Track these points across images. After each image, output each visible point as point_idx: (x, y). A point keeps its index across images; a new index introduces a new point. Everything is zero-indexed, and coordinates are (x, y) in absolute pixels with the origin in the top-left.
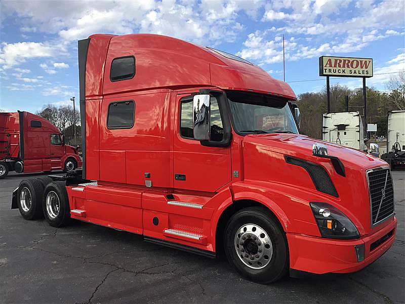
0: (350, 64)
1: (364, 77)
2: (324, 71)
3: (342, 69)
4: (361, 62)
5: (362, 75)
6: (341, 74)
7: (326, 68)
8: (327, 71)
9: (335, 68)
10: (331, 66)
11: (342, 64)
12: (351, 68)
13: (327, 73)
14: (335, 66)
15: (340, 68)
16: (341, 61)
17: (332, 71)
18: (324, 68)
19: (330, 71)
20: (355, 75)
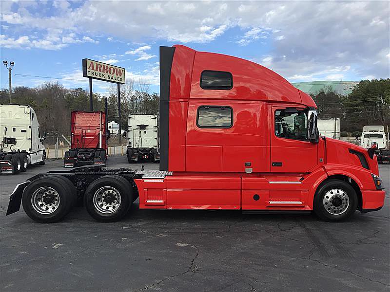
0: (108, 70)
1: (119, 84)
2: (88, 72)
3: (102, 73)
4: (117, 69)
5: (117, 81)
6: (102, 78)
7: (89, 70)
8: (90, 73)
9: (96, 72)
10: (93, 69)
11: (102, 69)
12: (109, 74)
13: (90, 75)
14: (97, 70)
15: (100, 73)
16: (101, 66)
17: (94, 74)
18: (88, 70)
19: (92, 73)
20: (112, 80)
